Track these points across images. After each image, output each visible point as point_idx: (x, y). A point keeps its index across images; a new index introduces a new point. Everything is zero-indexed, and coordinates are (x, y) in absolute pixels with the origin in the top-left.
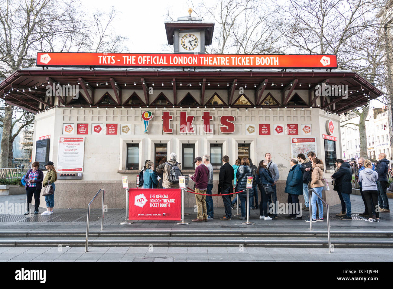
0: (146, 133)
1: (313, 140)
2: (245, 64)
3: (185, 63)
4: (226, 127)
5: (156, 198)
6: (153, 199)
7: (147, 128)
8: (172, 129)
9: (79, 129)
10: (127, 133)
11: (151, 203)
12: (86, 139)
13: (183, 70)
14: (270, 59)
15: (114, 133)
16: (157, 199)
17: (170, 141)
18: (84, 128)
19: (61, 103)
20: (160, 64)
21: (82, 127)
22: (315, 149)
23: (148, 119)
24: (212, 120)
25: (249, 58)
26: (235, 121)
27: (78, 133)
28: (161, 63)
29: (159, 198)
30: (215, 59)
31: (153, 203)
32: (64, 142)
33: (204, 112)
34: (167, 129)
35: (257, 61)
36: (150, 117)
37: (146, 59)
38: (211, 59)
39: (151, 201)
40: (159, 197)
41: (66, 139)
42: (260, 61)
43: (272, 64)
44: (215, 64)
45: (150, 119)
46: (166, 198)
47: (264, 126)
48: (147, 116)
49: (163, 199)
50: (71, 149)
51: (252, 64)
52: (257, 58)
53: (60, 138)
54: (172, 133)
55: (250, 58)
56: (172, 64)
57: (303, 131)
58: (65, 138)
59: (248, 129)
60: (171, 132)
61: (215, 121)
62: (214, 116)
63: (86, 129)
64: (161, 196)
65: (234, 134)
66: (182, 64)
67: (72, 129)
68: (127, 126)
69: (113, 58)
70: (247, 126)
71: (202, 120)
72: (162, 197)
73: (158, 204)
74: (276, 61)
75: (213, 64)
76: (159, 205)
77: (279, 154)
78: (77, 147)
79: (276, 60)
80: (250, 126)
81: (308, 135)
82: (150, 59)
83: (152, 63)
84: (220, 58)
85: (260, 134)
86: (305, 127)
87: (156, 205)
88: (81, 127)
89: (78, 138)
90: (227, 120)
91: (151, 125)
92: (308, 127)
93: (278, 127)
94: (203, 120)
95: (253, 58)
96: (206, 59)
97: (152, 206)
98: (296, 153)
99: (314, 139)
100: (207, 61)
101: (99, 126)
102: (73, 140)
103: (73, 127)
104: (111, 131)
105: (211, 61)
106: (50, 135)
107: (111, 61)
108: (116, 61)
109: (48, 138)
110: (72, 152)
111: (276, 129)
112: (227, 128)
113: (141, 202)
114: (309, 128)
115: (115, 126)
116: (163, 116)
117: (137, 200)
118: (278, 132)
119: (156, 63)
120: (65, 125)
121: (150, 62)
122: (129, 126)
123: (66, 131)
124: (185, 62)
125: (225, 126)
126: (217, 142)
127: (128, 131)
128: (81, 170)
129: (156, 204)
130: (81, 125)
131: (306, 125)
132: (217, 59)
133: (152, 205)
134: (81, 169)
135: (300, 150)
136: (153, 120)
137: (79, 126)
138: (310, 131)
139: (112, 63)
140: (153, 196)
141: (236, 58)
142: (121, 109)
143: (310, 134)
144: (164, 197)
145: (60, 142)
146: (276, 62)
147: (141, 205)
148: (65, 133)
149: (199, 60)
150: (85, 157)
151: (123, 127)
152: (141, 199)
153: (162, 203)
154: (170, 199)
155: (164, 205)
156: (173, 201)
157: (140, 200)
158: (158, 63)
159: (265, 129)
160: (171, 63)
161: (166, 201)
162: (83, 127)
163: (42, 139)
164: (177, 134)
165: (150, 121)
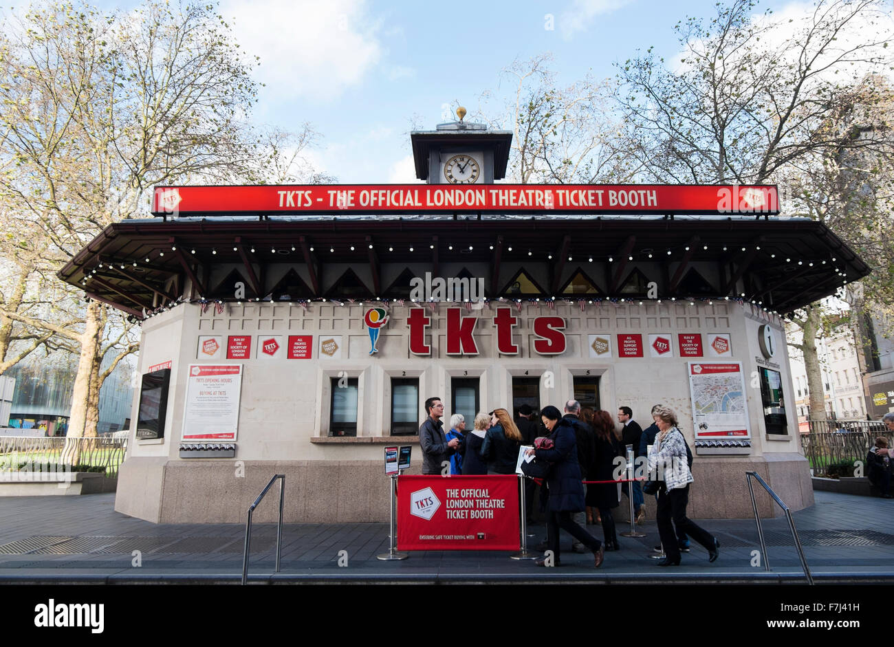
0: (372, 355)
1: (736, 368)
2: (586, 204)
3: (458, 204)
4: (547, 341)
5: (461, 498)
6: (454, 499)
7: (375, 344)
8: (430, 346)
9: (231, 347)
10: (331, 354)
11: (450, 509)
12: (245, 368)
13: (455, 217)
14: (639, 195)
15: (304, 355)
16: (464, 499)
17: (424, 372)
18: (243, 345)
19: (197, 292)
20: (406, 205)
21: (238, 343)
22: (741, 388)
23: (378, 325)
24: (517, 325)
25: (593, 192)
26: (565, 328)
27: (229, 355)
28: (409, 204)
29: (469, 498)
30: (522, 194)
31: (453, 509)
32: (200, 375)
33: (498, 310)
34: (418, 346)
35: (611, 198)
36: (382, 321)
37: (376, 195)
38: (514, 194)
39: (449, 505)
40: (469, 495)
41: (203, 370)
42: (617, 197)
43: (643, 204)
44: (523, 204)
45: (383, 325)
46: (484, 498)
47: (628, 338)
48: (375, 318)
49: (477, 501)
50: (213, 390)
51: (601, 204)
52: (611, 192)
53: (192, 367)
54: (429, 354)
55: (597, 191)
56: (433, 204)
57: (712, 348)
58: (201, 367)
59: (594, 346)
60: (428, 352)
61: (521, 327)
62: (520, 317)
63: (246, 347)
64: (472, 492)
65: (565, 355)
66: (453, 204)
67: (217, 347)
68: (332, 341)
69: (309, 195)
70: (593, 339)
71: (495, 327)
72: (475, 494)
73: (467, 511)
74: (652, 198)
75: (519, 204)
76: (469, 513)
77: (664, 398)
78: (225, 387)
79: (652, 195)
80: (598, 339)
81: (725, 358)
82: (385, 195)
83: (388, 204)
84: (533, 191)
85: (620, 356)
86: (717, 339)
87: (460, 514)
88: (235, 344)
89: (229, 367)
90: (549, 326)
91: (384, 337)
92: (723, 340)
93: (659, 339)
94: (497, 325)
95: (603, 192)
96: (504, 195)
97: (453, 515)
98: (700, 396)
99: (738, 366)
100: (506, 199)
101: (273, 341)
102: (218, 370)
103: (219, 344)
104: (299, 351)
105: (515, 198)
106: (171, 361)
107: (304, 201)
108: (314, 200)
109: (166, 367)
110: (214, 396)
111: (655, 345)
112: (550, 343)
113: (426, 507)
114: (726, 341)
115: (308, 340)
116: (410, 317)
117: (417, 502)
118: (660, 352)
119: (397, 205)
120: (202, 339)
121: (384, 202)
122: (337, 340)
123: (204, 351)
124: (460, 200)
125: (545, 339)
126: (527, 373)
127: (334, 350)
128: (233, 437)
129: (462, 511)
130: (235, 340)
131: (719, 336)
132: (527, 195)
133: (451, 514)
134: (233, 434)
135: (709, 390)
136: (388, 327)
137: (231, 340)
138: (727, 349)
139: (305, 205)
140: (453, 493)
141: (567, 192)
142: (320, 304)
143: (728, 354)
144: (478, 495)
145: (191, 375)
146: (652, 201)
147: (427, 513)
148: (201, 355)
149: (489, 196)
150: (242, 408)
151: (324, 343)
152: (426, 500)
153: (475, 509)
154: (494, 500)
155: (480, 514)
156: (500, 503)
157: (424, 502)
158: (401, 204)
159: (630, 345)
160: (429, 204)
161: (483, 504)
162: (240, 344)
163: (154, 370)
164: (439, 357)
165: (381, 329)
